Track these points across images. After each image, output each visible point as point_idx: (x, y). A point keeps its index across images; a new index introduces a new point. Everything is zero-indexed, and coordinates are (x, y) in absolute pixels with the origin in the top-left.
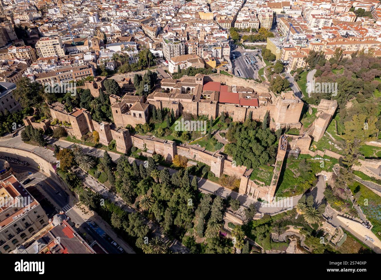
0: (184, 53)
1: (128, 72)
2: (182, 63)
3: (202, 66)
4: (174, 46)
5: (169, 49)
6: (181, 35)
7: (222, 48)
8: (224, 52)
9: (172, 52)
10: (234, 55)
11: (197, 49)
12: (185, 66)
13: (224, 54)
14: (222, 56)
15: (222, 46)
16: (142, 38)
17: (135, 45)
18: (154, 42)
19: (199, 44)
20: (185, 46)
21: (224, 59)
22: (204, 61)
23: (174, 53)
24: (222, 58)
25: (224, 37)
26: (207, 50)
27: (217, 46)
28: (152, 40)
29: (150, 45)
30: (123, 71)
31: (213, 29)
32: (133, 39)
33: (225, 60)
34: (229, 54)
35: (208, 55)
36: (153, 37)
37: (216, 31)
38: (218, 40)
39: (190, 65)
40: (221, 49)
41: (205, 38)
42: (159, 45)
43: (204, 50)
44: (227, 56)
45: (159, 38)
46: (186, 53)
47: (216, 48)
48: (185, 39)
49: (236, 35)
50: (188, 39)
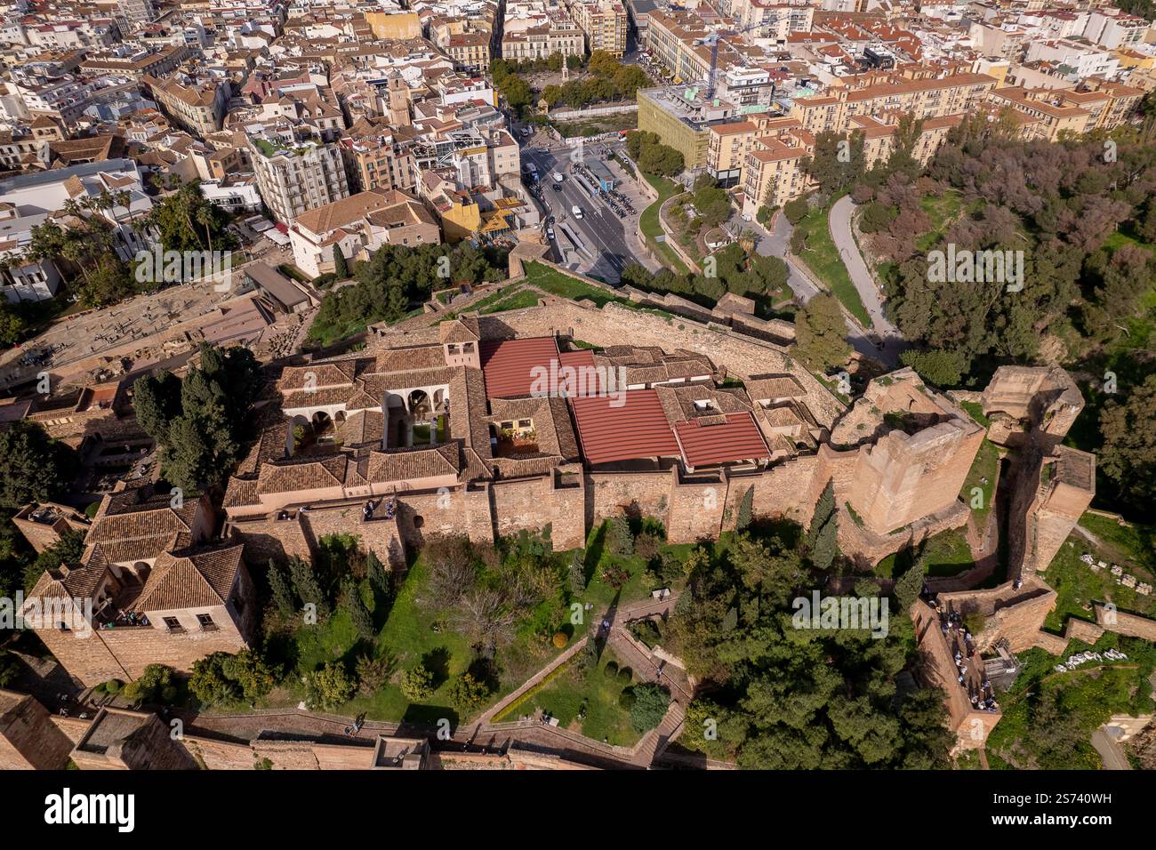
0: (345, 183)
1: (122, 297)
2: (348, 231)
3: (430, 234)
4: (299, 165)
5: (280, 178)
6: (319, 111)
7: (490, 147)
8: (497, 162)
9: (296, 189)
10: (532, 167)
11: (394, 163)
12: (359, 242)
13: (498, 171)
14: (495, 179)
15: (487, 141)
16: (158, 137)
17: (135, 174)
18: (211, 147)
19: (395, 141)
20: (345, 157)
21: (503, 187)
22: (431, 212)
23: (303, 191)
24: (494, 188)
25: (481, 102)
26: (433, 162)
27: (470, 144)
28: (202, 140)
29: (200, 161)
30: (97, 299)
31: (431, 75)
32: (120, 148)
33: (507, 193)
34: (517, 168)
35: (442, 185)
36: (205, 129)
37: (447, 81)
38: (467, 119)
39: (380, 237)
40: (484, 155)
41: (412, 116)
42: (239, 161)
43: (423, 166)
44: (511, 175)
45: (230, 133)
46: (355, 186)
47: (465, 154)
48: (334, 122)
49: (519, 89)
50: (348, 122)
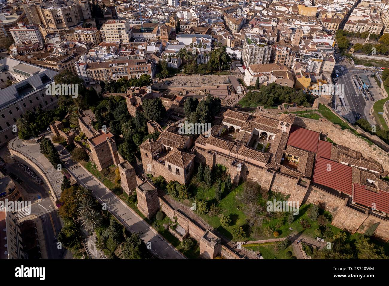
0: (269, 59)
1: (193, 74)
2: (264, 74)
3: (290, 84)
4: (257, 49)
5: (250, 52)
6: (270, 34)
7: (324, 60)
8: (325, 66)
9: (253, 57)
10: (337, 71)
11: (288, 57)
12: (266, 79)
13: (324, 69)
14: (321, 72)
15: (324, 58)
16: (221, 31)
17: (210, 40)
18: (234, 37)
19: (291, 50)
20: (272, 51)
21: (323, 75)
22: (294, 77)
23: (255, 58)
24: (319, 75)
25: (328, 44)
26: (301, 60)
27: (317, 57)
28: (232, 35)
29: (229, 41)
30: (187, 72)
31: (313, 30)
32: (210, 32)
33: (324, 78)
34: (331, 71)
35: (301, 69)
36: (234, 31)
37: (318, 34)
38: (320, 48)
39: (273, 79)
40: (321, 63)
41: (300, 43)
42: (240, 43)
43: (297, 60)
44: (328, 72)
45: (241, 34)
46: (272, 61)
47: (314, 60)
48: (273, 39)
49: (344, 42)
50: (278, 40)
